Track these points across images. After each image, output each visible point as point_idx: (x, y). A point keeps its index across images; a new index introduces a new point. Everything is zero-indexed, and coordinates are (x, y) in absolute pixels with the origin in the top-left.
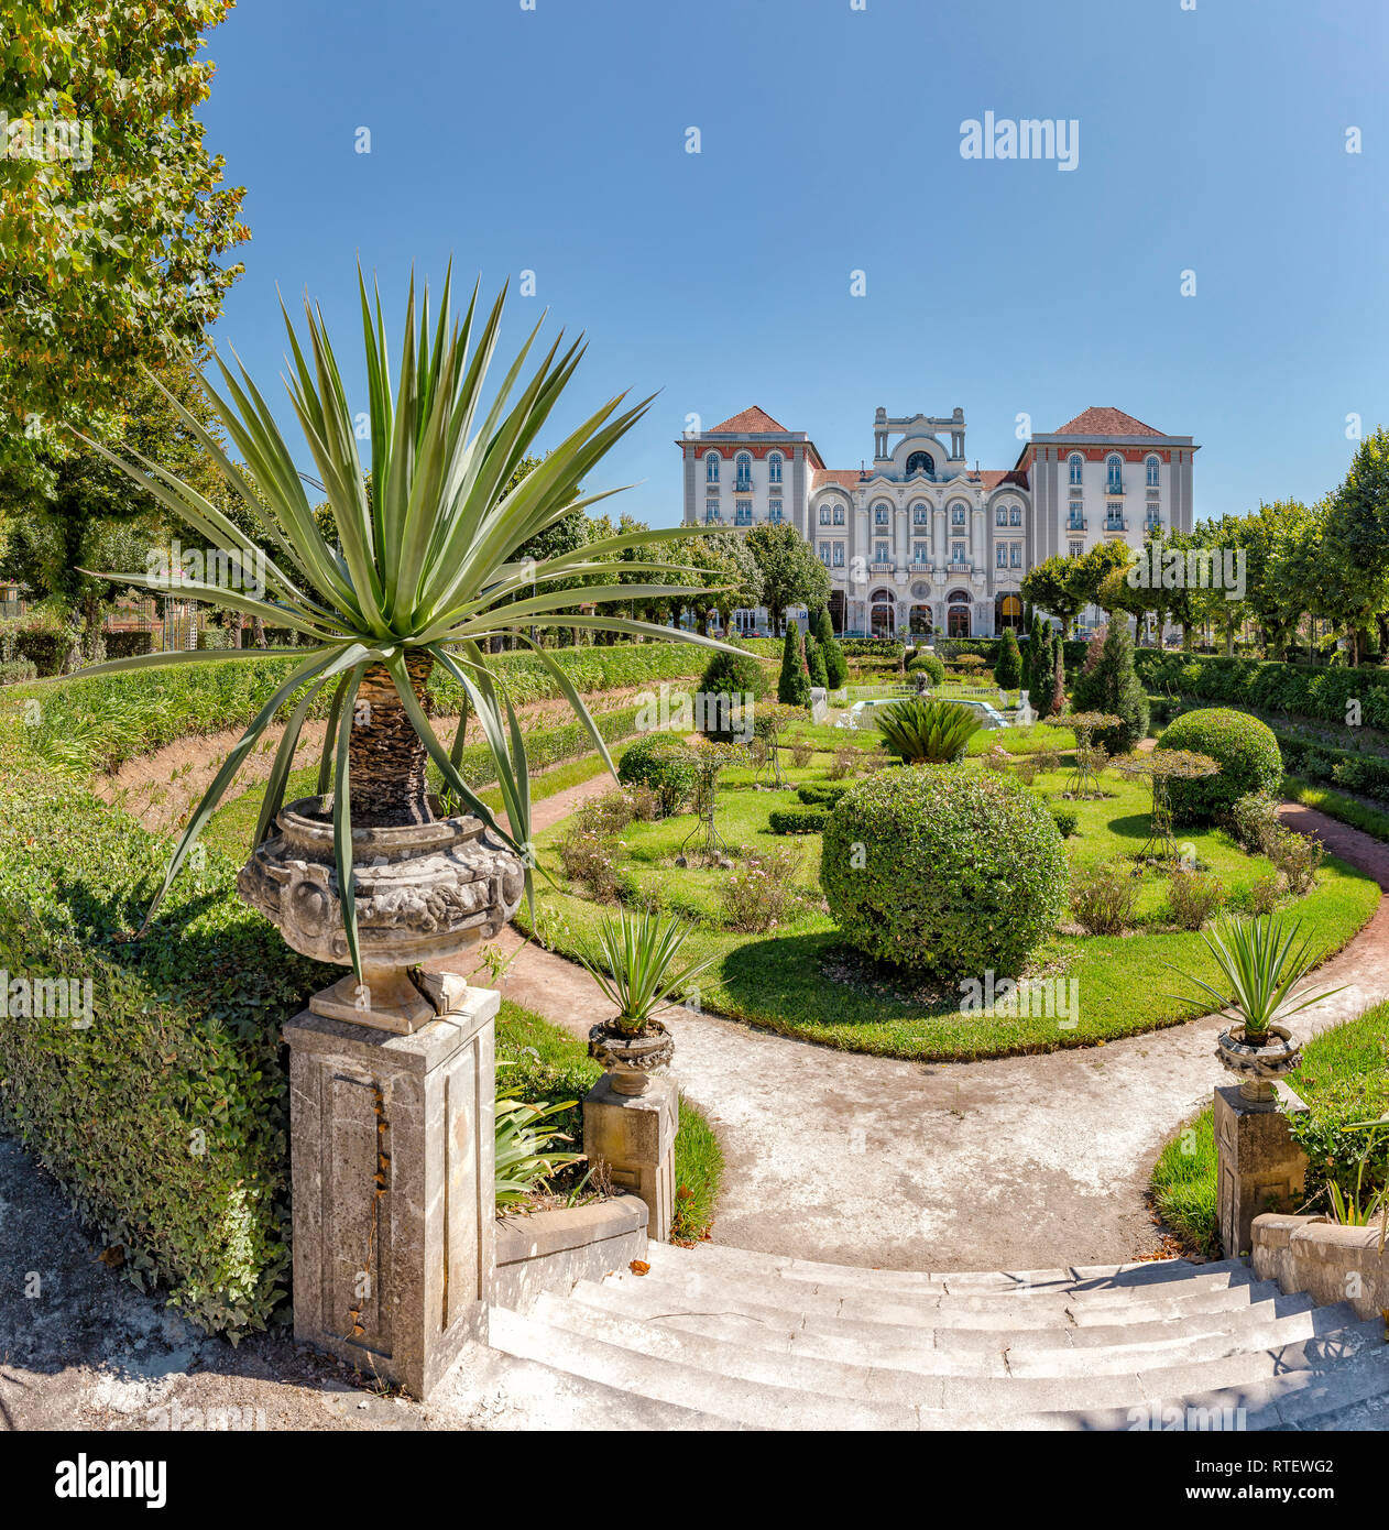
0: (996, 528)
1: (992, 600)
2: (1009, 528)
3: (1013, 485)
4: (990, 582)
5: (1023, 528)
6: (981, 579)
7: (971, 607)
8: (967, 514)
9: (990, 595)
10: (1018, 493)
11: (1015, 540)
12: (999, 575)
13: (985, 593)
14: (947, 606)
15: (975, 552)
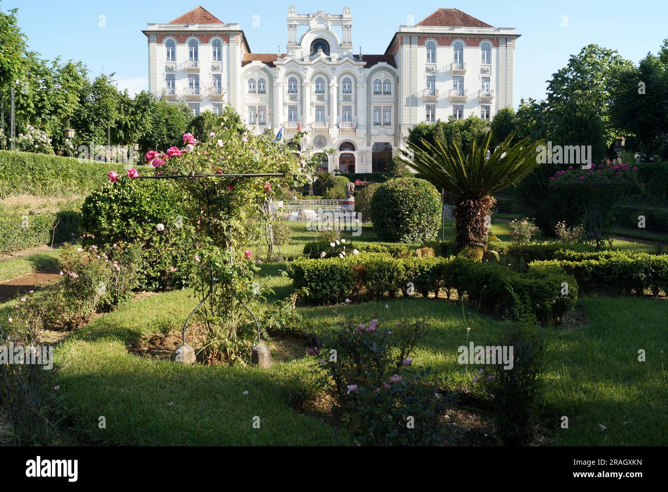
0: (373, 96)
1: (370, 148)
2: (382, 96)
3: (384, 64)
4: (369, 135)
5: (393, 96)
6: (362, 132)
7: (355, 153)
8: (353, 85)
9: (368, 145)
10: (389, 70)
11: (386, 105)
12: (375, 130)
13: (365, 144)
14: (338, 154)
15: (359, 114)
